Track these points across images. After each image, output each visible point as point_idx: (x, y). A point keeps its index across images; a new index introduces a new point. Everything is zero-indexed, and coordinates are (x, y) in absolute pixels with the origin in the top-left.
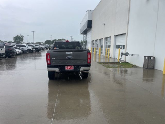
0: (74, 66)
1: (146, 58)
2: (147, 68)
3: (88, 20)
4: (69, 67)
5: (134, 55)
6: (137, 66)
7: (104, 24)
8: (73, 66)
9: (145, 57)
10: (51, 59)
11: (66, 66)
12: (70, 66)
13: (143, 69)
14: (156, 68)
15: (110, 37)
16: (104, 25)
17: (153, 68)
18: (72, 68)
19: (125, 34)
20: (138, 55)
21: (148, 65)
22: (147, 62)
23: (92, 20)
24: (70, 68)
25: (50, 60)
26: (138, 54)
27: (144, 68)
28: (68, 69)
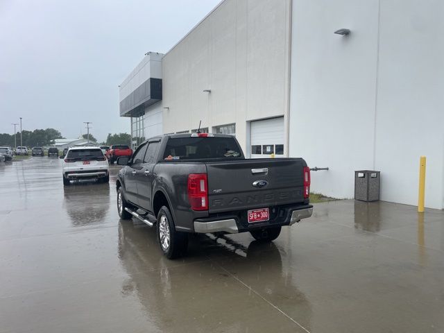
0: (270, 208)
1: (361, 175)
2: (366, 199)
3: (151, 78)
4: (257, 213)
5: (320, 169)
6: (326, 197)
7: (210, 91)
8: (267, 209)
9: (357, 173)
10: (210, 193)
11: (249, 212)
12: (259, 211)
13: (353, 204)
14: (383, 199)
15: (234, 124)
16: (208, 93)
17: (377, 198)
18: (265, 215)
19: (283, 116)
20: (327, 169)
21: (368, 194)
22: (365, 184)
23: (161, 80)
24: (259, 216)
25: (208, 195)
26: (326, 167)
27: (357, 199)
28: (254, 219)
